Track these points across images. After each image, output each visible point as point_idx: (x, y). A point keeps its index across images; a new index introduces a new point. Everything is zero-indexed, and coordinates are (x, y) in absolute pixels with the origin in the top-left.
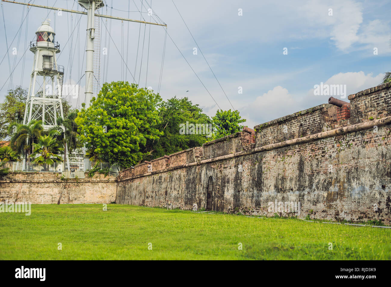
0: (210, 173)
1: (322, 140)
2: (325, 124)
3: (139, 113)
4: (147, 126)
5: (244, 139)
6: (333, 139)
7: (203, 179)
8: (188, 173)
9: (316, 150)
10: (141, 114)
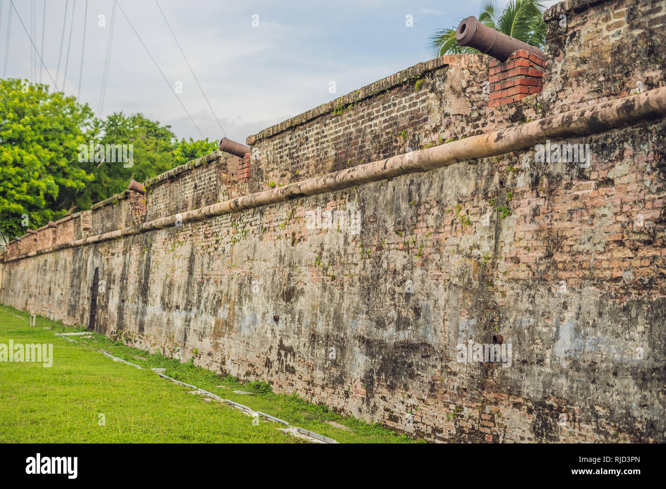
0: (97, 263)
1: (217, 218)
2: (222, 187)
3: (47, 137)
4: (63, 163)
5: (135, 203)
6: (229, 217)
7: (88, 271)
8: (74, 257)
9: (209, 236)
10: (53, 139)
